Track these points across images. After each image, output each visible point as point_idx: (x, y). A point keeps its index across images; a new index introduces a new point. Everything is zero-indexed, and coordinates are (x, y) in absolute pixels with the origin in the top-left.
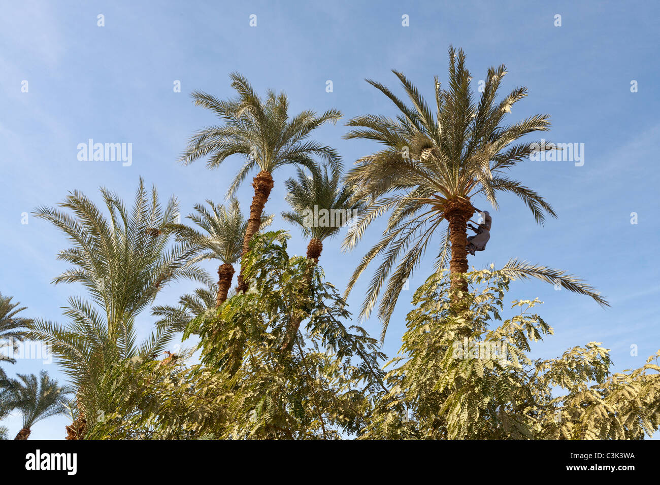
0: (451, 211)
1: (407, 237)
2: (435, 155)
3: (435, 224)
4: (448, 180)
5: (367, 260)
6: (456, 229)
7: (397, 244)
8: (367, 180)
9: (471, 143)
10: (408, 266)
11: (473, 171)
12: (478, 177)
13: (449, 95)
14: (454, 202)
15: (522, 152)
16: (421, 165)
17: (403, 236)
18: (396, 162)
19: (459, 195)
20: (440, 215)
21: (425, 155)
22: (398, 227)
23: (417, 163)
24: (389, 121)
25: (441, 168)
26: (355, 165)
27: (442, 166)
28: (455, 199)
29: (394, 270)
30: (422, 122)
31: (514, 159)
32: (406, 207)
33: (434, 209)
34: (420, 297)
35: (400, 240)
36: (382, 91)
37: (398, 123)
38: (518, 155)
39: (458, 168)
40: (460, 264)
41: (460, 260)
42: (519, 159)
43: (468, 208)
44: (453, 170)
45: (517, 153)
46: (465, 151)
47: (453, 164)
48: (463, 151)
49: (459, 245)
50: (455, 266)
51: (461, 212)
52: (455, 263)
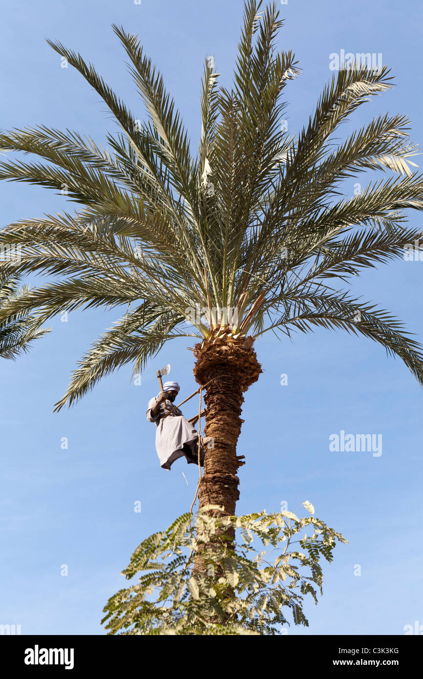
0: (211, 366)
9: (268, 216)
13: (231, 102)
15: (373, 247)
24: (90, 147)
30: (164, 159)
31: (355, 260)
34: (146, 563)
36: (83, 73)
37: (110, 154)
38: (364, 254)
39: (234, 269)
40: (221, 487)
41: (222, 478)
42: (366, 261)
43: (248, 362)
44: (223, 274)
45: (362, 249)
46: (255, 232)
47: (223, 260)
48: (249, 232)
49: (224, 444)
50: (210, 491)
51: (233, 370)
52: (211, 483)
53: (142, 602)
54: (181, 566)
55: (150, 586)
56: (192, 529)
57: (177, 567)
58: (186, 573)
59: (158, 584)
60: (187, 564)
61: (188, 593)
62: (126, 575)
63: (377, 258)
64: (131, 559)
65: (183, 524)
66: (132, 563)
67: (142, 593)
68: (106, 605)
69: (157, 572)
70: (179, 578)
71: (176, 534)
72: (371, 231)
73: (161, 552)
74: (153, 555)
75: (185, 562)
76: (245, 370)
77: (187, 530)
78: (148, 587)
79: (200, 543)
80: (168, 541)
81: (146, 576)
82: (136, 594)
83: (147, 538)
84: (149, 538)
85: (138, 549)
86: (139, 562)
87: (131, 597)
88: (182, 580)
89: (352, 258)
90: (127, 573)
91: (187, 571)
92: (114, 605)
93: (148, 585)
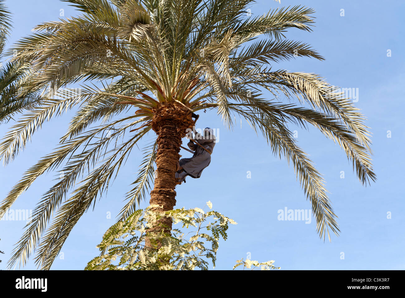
0: (162, 120)
1: (95, 150)
2: (150, 36)
3: (136, 136)
4: (163, 74)
5: (32, 176)
6: (165, 146)
7: (77, 159)
8: (44, 59)
9: (203, 26)
10: (90, 191)
11: (201, 67)
12: (207, 76)
14: (168, 108)
15: (270, 51)
16: (128, 47)
17: (88, 148)
18: (92, 38)
19: (176, 98)
20: (146, 123)
21: (137, 33)
22: (85, 132)
23: (123, 43)
25: (157, 55)
26: (32, 32)
27: (158, 53)
28: (170, 102)
29: (70, 195)
31: (258, 59)
32: (101, 105)
33: (139, 113)
35: (83, 153)
38: (264, 55)
39: (180, 59)
40: (165, 197)
41: (166, 191)
42: (265, 60)
43: (186, 119)
44: (173, 62)
45: (263, 51)
46: (194, 36)
47: (173, 53)
48: (191, 36)
49: (168, 170)
50: (158, 199)
51: (176, 124)
52: (158, 194)
53: (109, 265)
54: (134, 243)
55: (115, 255)
56: (142, 220)
57: (132, 243)
58: (137, 247)
59: (119, 254)
60: (139, 242)
61: (138, 260)
62: (99, 248)
63: (272, 58)
64: (103, 238)
65: (136, 216)
66: (103, 240)
67: (109, 259)
68: (86, 266)
69: (119, 246)
70: (133, 250)
71: (131, 223)
72: (270, 41)
73: (122, 234)
74: (117, 235)
75: (137, 241)
76: (184, 124)
77: (139, 220)
78: (113, 256)
79: (147, 228)
80: (127, 227)
81: (112, 249)
82: (105, 260)
83: (113, 225)
84: (115, 225)
85: (108, 231)
86: (109, 239)
87: (102, 261)
88: (135, 252)
89: (257, 57)
90: (100, 247)
91: (138, 246)
92: (91, 267)
93: (113, 254)
